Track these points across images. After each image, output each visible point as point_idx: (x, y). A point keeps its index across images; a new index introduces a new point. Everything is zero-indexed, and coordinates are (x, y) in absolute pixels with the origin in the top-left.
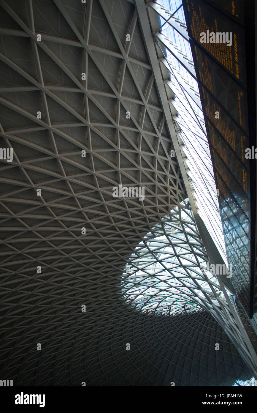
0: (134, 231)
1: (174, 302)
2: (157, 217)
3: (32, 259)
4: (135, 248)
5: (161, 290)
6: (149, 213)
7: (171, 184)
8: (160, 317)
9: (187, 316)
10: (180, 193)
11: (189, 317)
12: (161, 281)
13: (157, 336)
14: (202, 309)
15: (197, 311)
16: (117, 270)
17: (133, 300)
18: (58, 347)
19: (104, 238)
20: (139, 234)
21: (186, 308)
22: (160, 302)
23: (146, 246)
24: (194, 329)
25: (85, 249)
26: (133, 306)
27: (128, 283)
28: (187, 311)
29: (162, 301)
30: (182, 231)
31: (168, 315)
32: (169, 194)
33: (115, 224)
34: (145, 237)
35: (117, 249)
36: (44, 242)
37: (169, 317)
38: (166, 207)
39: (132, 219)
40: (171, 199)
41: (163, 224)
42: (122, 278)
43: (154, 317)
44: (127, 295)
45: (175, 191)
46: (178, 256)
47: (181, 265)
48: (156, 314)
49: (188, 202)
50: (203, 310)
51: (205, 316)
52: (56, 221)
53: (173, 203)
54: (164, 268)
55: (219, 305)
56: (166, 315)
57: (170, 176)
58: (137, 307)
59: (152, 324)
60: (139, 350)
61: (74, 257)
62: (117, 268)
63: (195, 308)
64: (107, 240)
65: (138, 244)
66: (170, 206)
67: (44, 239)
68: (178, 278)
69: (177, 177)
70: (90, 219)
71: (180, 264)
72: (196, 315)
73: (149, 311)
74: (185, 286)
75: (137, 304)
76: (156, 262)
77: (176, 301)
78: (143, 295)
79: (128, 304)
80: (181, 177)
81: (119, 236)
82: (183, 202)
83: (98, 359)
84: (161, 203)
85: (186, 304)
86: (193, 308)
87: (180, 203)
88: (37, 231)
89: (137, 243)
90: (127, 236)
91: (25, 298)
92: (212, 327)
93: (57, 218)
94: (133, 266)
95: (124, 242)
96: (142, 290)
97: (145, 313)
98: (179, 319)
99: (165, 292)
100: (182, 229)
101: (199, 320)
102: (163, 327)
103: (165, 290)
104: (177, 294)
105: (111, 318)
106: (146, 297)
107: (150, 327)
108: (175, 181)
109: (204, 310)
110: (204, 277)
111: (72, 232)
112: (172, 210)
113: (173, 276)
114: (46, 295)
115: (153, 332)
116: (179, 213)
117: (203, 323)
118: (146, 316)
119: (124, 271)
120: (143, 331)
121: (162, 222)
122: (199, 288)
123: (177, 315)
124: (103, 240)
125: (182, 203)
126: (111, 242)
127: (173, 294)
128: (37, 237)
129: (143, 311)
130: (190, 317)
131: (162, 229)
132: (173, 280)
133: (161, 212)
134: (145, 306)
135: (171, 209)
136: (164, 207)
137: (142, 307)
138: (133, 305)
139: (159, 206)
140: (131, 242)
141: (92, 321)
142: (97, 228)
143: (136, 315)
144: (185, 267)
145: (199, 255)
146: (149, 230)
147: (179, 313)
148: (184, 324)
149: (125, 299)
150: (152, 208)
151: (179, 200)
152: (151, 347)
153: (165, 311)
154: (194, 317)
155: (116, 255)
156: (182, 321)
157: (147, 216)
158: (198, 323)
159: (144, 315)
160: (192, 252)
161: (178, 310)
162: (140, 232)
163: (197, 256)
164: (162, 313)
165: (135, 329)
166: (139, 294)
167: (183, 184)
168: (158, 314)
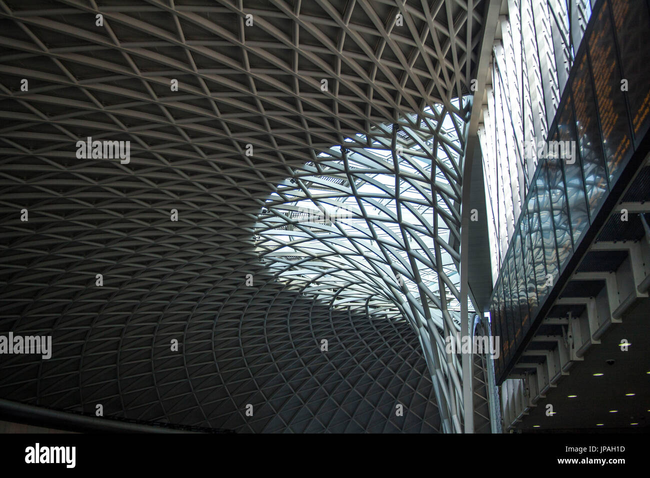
0: (332, 121)
1: (352, 283)
2: (392, 111)
3: (96, 105)
4: (318, 153)
5: (336, 253)
6: (377, 96)
7: (449, 58)
8: (311, 302)
9: (365, 318)
10: (461, 81)
11: (369, 323)
12: (344, 235)
13: (288, 336)
14: (401, 315)
15: (389, 316)
16: (264, 184)
17: (270, 251)
18: (77, 292)
19: (264, 113)
20: (340, 131)
21: (370, 303)
22: (323, 274)
23: (343, 158)
24: (367, 349)
25: (217, 121)
26: (264, 263)
27: (276, 215)
28: (370, 310)
29: (329, 273)
30: (429, 156)
31: (329, 304)
32: (435, 76)
33: (299, 94)
34: (348, 140)
35: (281, 142)
36: (137, 80)
37: (328, 308)
38: (420, 98)
39: (337, 97)
40: (437, 85)
41: (397, 127)
42: (267, 201)
43: (298, 298)
44: (262, 238)
45: (451, 74)
46: (400, 201)
47: (398, 220)
48: (306, 293)
49: (469, 106)
50: (404, 318)
51: (402, 332)
52: (180, 49)
53: (436, 95)
54: (361, 214)
55: (441, 324)
56: (323, 302)
57: (455, 41)
58: (272, 268)
59: (288, 309)
60: (240, 350)
61: (185, 130)
62: (264, 179)
63: (388, 310)
64: (269, 120)
65: (329, 147)
66: (429, 98)
67: (139, 74)
68: (380, 243)
69: (469, 49)
70: (251, 66)
71: (396, 218)
72: (384, 323)
73: (293, 282)
74: (388, 262)
75: (275, 261)
76: (349, 195)
77: (357, 284)
78: (295, 248)
79: (258, 254)
80: (477, 51)
81: (298, 119)
82: (458, 99)
83: (152, 339)
84: (411, 85)
85: (374, 297)
86: (384, 308)
87: (452, 100)
88: (130, 55)
89: (327, 145)
90: (312, 125)
91: (48, 176)
92: (405, 358)
93: (184, 43)
94: (300, 187)
95: (303, 136)
96: (296, 239)
97: (285, 283)
98: (348, 319)
99: (342, 260)
100: (431, 151)
101: (386, 335)
102: (307, 322)
103: (343, 255)
104: (364, 272)
105: (210, 269)
106: (299, 254)
107: (282, 313)
108: (461, 53)
109: (405, 321)
110: (435, 263)
111: (205, 80)
112: (429, 108)
113: (371, 235)
114: (96, 183)
115: (285, 326)
116: (440, 119)
117: (391, 344)
118: (283, 290)
119: (277, 189)
120: (263, 316)
121: (397, 124)
122: (416, 278)
123: (346, 309)
124: (261, 117)
125: (455, 103)
126: (275, 125)
127: (358, 269)
128: (127, 65)
129: (281, 279)
130: (371, 323)
131: (392, 136)
132: (367, 242)
133: (404, 103)
134: (290, 270)
135: (427, 105)
136: (414, 97)
137: (283, 271)
138: (265, 260)
139: (404, 91)
140: (316, 140)
141: (169, 264)
142: (258, 90)
143: (278, 290)
144: (404, 227)
145: (444, 216)
146: (362, 130)
147: (352, 308)
148: (353, 331)
149: (254, 243)
150: (389, 89)
151: (451, 94)
152: (267, 351)
153: (325, 294)
154: (379, 326)
155: (274, 154)
156: (350, 325)
157: (373, 101)
158: (382, 341)
159: (280, 287)
160: (433, 204)
161: (351, 302)
162: (344, 126)
163: (439, 216)
164: (317, 295)
165: (250, 307)
166: (287, 244)
167: (474, 66)
168: (308, 295)
